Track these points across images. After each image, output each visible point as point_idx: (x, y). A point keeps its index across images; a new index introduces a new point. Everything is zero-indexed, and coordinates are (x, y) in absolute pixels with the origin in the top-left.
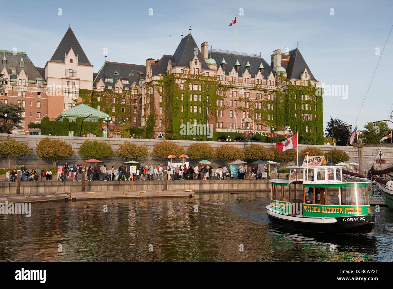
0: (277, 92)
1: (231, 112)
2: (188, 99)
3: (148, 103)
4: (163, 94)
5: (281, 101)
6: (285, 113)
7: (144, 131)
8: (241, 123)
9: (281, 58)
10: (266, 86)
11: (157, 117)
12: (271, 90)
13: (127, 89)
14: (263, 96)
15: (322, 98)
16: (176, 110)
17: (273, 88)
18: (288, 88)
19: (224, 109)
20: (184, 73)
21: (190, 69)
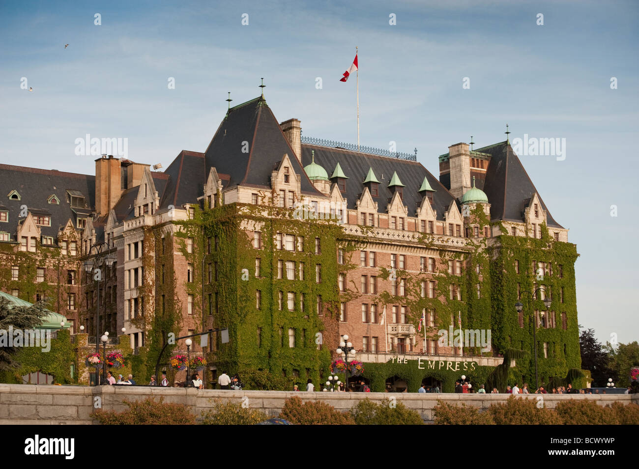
0: (469, 253)
1: (363, 308)
2: (271, 274)
3: (151, 283)
4: (194, 259)
5: (481, 279)
6: (491, 309)
7: (142, 362)
8: (390, 336)
9: (470, 166)
10: (445, 238)
11: (182, 324)
12: (456, 248)
13: (48, 241)
14: (436, 263)
15: (574, 270)
16: (244, 305)
17: (460, 245)
18: (498, 245)
19: (348, 300)
20: (260, 203)
21: (273, 193)
